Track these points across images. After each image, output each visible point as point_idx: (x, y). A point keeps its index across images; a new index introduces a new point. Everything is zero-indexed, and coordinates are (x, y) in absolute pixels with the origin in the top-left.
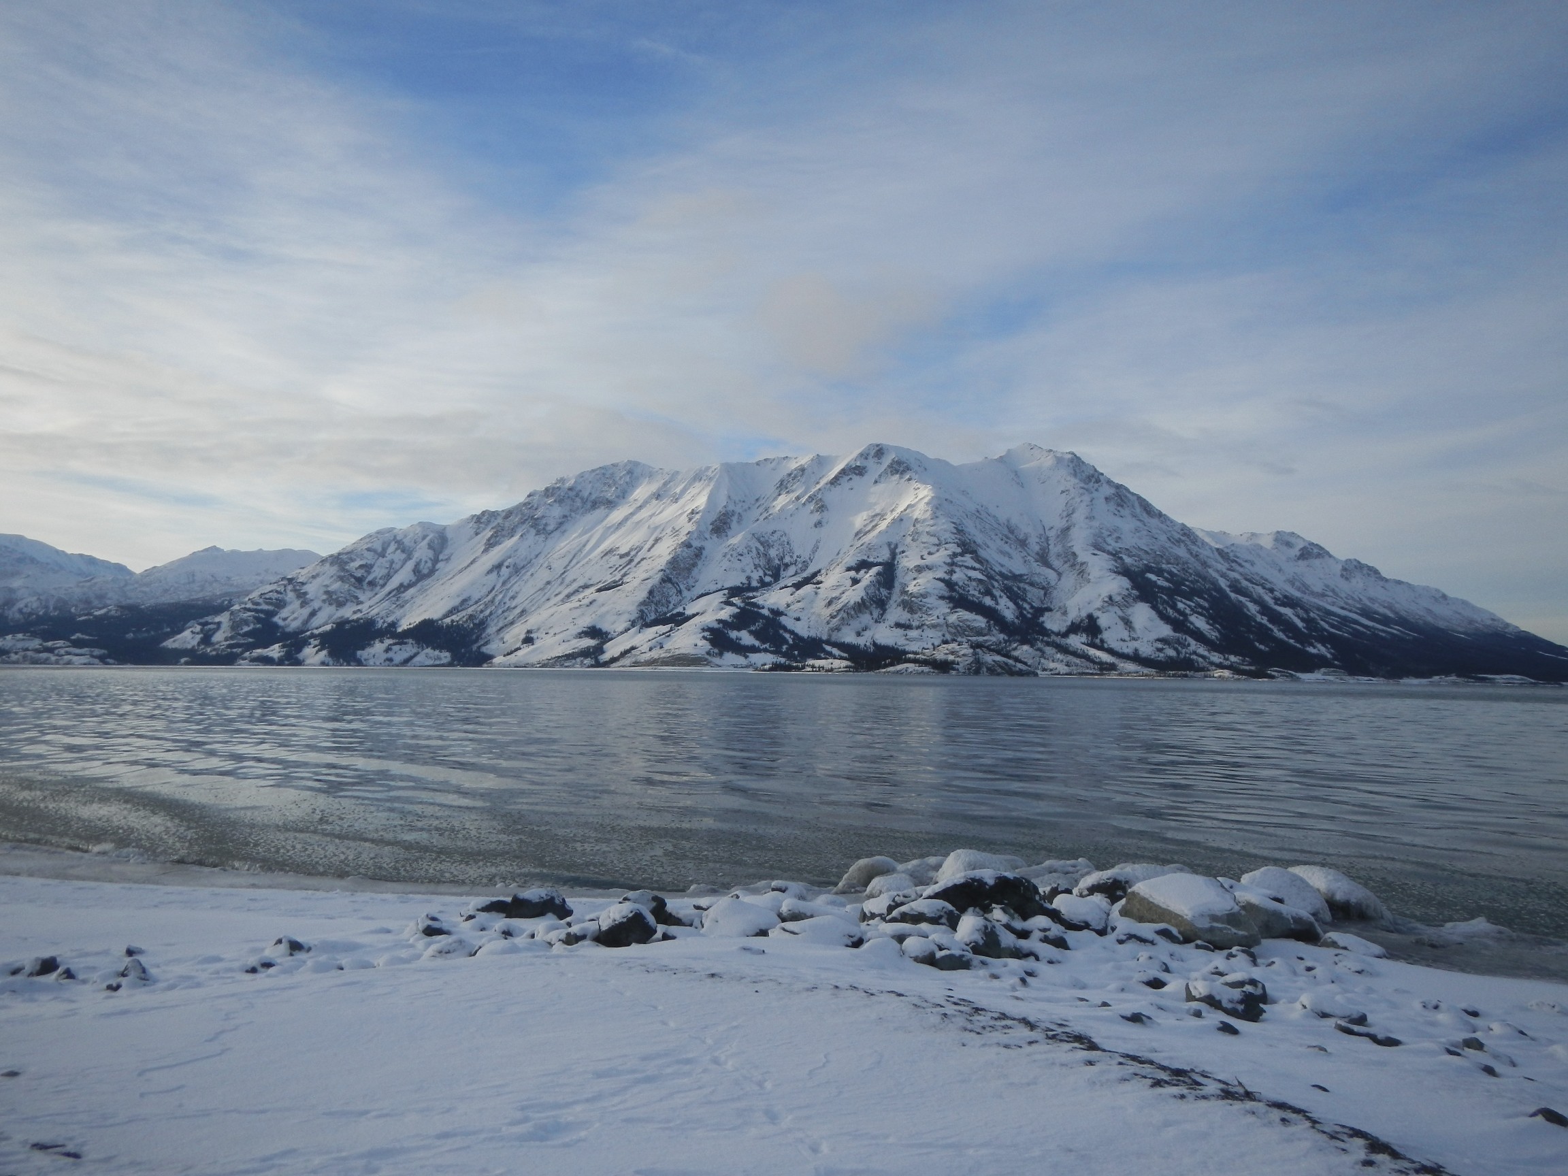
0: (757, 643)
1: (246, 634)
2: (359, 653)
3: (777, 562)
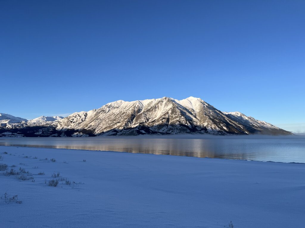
1: (51, 132)
2: (72, 135)
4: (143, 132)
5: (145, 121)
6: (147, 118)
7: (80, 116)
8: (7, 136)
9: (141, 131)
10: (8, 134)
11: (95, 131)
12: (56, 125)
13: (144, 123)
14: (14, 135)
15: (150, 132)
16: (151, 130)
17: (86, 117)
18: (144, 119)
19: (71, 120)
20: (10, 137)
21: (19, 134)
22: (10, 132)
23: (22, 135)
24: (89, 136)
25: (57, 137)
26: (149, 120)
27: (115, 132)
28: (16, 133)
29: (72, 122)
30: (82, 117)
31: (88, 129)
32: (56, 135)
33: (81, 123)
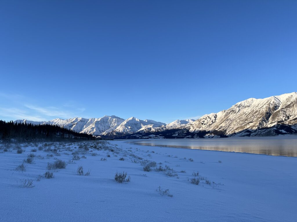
0: (286, 132)
1: (185, 134)
2: (204, 136)
3: (288, 115)
4: (283, 131)
5: (285, 119)
6: (286, 115)
7: (210, 118)
8: (152, 138)
9: (280, 131)
10: (153, 136)
11: (226, 132)
12: (189, 127)
13: (284, 121)
14: (157, 137)
15: (293, 132)
16: (294, 130)
17: (216, 119)
18: (283, 116)
19: (202, 123)
20: (155, 138)
21: (160, 136)
22: (154, 134)
23: (163, 137)
24: (220, 138)
25: (191, 138)
26: (290, 117)
27: (248, 132)
28: (158, 136)
29: (203, 124)
30: (212, 119)
31: (219, 130)
32: (190, 136)
33: (211, 124)
